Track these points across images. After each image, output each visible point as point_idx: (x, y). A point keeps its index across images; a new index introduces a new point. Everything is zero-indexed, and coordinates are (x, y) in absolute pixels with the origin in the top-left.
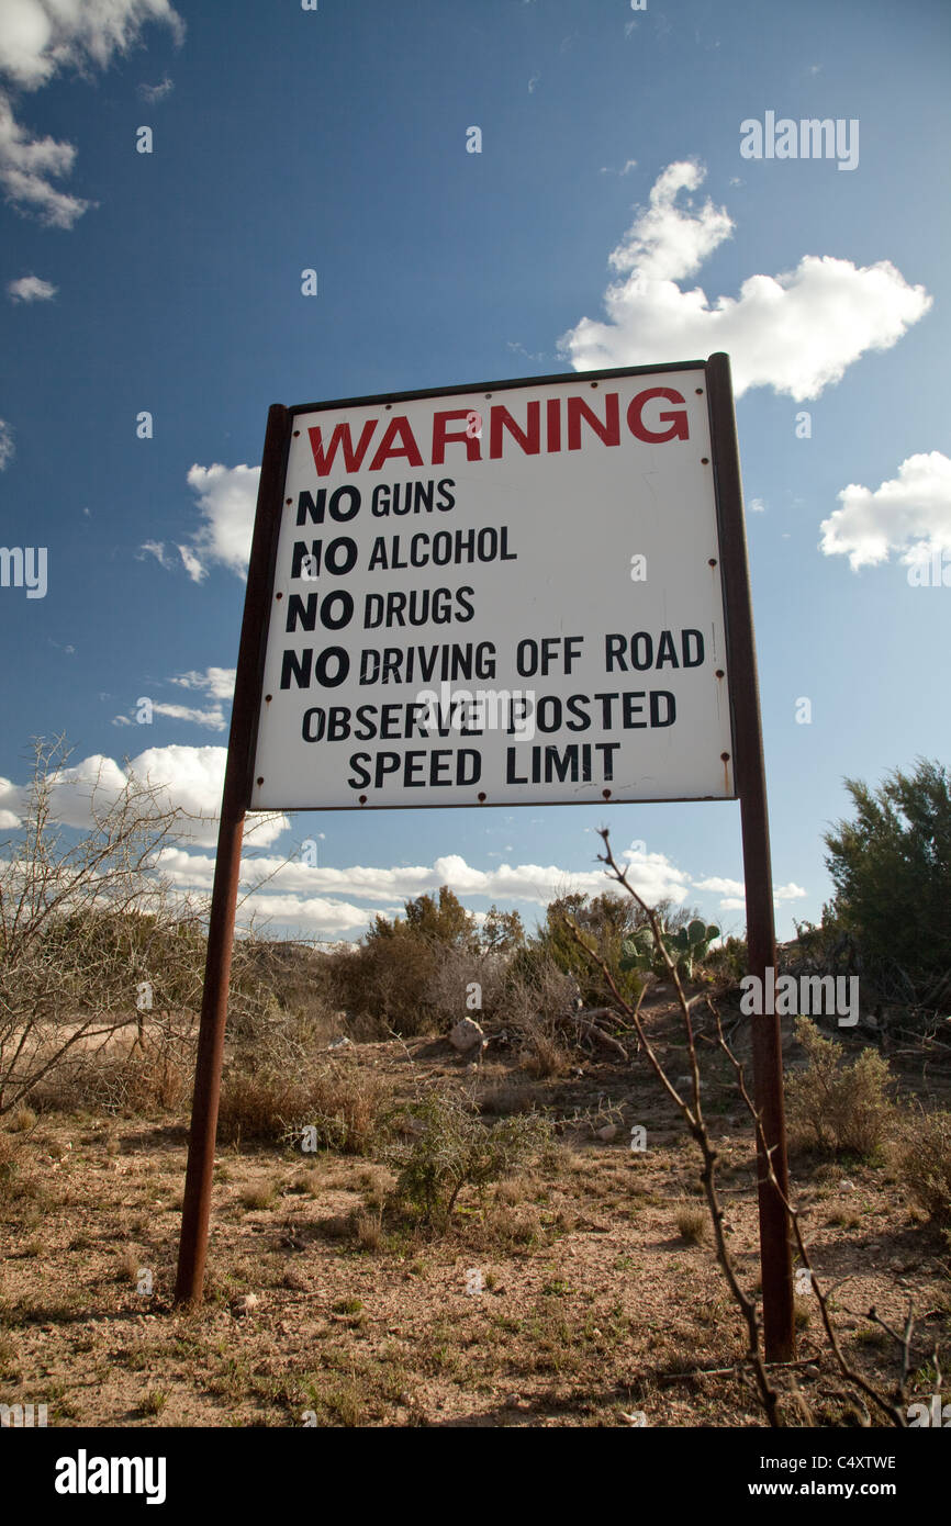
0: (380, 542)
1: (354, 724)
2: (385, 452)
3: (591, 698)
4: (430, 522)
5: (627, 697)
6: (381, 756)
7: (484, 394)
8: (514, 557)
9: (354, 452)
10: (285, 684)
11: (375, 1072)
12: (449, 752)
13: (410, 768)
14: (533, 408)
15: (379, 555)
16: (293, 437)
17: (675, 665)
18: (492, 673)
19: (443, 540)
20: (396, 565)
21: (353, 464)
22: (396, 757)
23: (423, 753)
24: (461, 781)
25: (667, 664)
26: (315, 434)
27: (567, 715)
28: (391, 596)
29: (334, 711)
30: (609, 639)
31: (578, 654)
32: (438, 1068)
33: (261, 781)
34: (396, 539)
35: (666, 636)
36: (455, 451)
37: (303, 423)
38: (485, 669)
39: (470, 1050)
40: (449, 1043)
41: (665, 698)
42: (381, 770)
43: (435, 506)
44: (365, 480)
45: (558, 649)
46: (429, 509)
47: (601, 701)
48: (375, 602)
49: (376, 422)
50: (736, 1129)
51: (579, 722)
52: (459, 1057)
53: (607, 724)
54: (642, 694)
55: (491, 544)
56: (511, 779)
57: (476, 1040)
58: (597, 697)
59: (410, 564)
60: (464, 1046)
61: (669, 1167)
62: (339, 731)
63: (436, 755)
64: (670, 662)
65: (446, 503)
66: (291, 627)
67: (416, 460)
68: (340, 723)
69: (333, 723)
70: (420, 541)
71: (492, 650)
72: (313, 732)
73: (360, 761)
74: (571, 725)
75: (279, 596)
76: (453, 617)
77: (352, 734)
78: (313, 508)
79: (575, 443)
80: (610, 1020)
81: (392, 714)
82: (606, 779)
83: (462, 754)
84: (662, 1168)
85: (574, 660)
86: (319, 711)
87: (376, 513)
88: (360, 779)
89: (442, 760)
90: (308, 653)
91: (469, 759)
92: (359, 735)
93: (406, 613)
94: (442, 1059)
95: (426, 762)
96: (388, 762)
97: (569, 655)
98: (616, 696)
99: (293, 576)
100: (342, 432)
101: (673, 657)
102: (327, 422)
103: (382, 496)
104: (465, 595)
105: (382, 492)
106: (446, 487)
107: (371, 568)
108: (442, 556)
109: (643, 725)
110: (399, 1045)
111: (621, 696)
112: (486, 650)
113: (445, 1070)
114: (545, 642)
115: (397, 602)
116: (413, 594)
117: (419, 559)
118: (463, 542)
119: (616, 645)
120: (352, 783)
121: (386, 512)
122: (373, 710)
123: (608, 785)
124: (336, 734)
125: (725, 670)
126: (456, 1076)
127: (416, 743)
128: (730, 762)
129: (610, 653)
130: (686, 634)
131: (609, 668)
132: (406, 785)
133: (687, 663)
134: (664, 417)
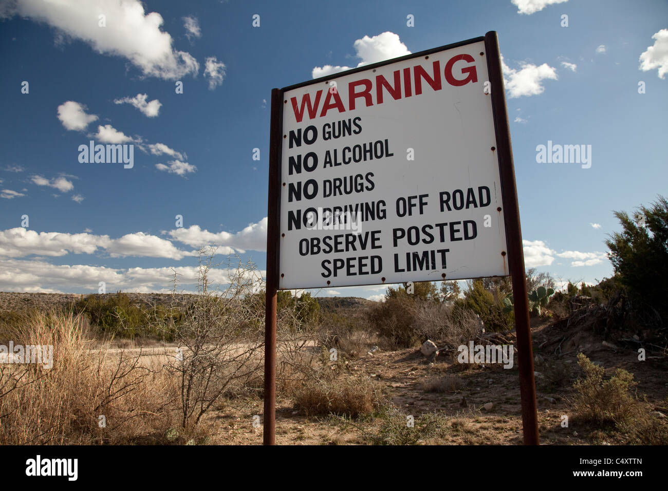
0: (328, 153)
1: (322, 246)
2: (327, 106)
3: (434, 226)
4: (350, 140)
5: (452, 224)
6: (335, 261)
7: (372, 70)
8: (392, 155)
9: (313, 108)
10: (290, 228)
11: (386, 368)
12: (367, 258)
13: (349, 266)
14: (397, 74)
15: (328, 160)
16: (284, 103)
17: (476, 206)
18: (384, 216)
19: (357, 149)
20: (336, 164)
21: (312, 115)
22: (342, 261)
23: (355, 259)
24: (373, 272)
25: (472, 205)
26: (294, 100)
27: (422, 236)
28: (335, 180)
29: (312, 240)
30: (441, 194)
31: (426, 204)
32: (415, 365)
33: (283, 275)
34: (335, 151)
35: (470, 191)
36: (360, 102)
37: (288, 96)
38: (381, 214)
39: (430, 355)
40: (421, 352)
41: (471, 224)
42: (336, 268)
43: (352, 132)
44: (319, 122)
45: (416, 201)
46: (350, 134)
47: (439, 227)
48: (328, 184)
49: (322, 91)
50: (554, 405)
51: (428, 239)
52: (425, 359)
53: (442, 240)
54: (459, 223)
55: (380, 149)
56: (397, 270)
57: (434, 350)
58: (437, 225)
59: (343, 163)
60: (428, 354)
61: (515, 429)
62: (316, 249)
63: (361, 259)
64: (473, 204)
65: (357, 130)
66: (290, 200)
67: (342, 109)
68: (315, 246)
69: (313, 246)
70: (347, 151)
71: (384, 204)
72: (304, 251)
73: (326, 264)
74: (424, 241)
75: (284, 184)
76: (365, 189)
77: (321, 250)
78: (296, 139)
79: (419, 91)
80: (499, 339)
81: (339, 240)
82: (443, 268)
83: (373, 258)
84: (511, 429)
85: (424, 207)
86: (306, 240)
87: (325, 139)
88: (326, 273)
89: (364, 262)
90: (299, 212)
91: (376, 260)
92: (324, 251)
93: (342, 188)
94: (417, 361)
95: (355, 263)
96: (339, 264)
97: (422, 204)
98: (446, 224)
99: (290, 174)
100: (306, 98)
101: (474, 202)
102: (299, 94)
103: (327, 129)
104: (370, 177)
105: (327, 127)
106: (357, 121)
107: (325, 167)
108: (357, 158)
109: (460, 239)
110: (397, 354)
111: (448, 224)
112: (381, 204)
113: (419, 367)
114: (410, 198)
115: (338, 183)
116: (345, 178)
117: (347, 160)
118: (367, 149)
119: (445, 197)
120: (323, 275)
121: (330, 137)
122: (330, 238)
123: (444, 271)
124: (315, 251)
125: (502, 207)
126: (424, 369)
127: (351, 254)
128: (506, 256)
129: (442, 202)
130: (480, 189)
131: (442, 210)
132: (348, 275)
133: (482, 205)
134: (464, 71)
